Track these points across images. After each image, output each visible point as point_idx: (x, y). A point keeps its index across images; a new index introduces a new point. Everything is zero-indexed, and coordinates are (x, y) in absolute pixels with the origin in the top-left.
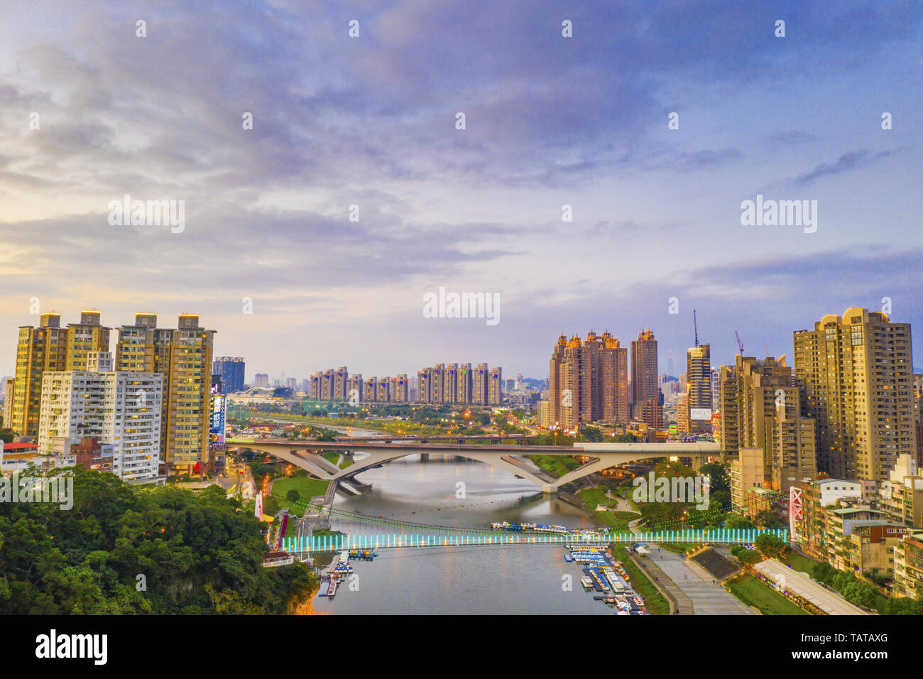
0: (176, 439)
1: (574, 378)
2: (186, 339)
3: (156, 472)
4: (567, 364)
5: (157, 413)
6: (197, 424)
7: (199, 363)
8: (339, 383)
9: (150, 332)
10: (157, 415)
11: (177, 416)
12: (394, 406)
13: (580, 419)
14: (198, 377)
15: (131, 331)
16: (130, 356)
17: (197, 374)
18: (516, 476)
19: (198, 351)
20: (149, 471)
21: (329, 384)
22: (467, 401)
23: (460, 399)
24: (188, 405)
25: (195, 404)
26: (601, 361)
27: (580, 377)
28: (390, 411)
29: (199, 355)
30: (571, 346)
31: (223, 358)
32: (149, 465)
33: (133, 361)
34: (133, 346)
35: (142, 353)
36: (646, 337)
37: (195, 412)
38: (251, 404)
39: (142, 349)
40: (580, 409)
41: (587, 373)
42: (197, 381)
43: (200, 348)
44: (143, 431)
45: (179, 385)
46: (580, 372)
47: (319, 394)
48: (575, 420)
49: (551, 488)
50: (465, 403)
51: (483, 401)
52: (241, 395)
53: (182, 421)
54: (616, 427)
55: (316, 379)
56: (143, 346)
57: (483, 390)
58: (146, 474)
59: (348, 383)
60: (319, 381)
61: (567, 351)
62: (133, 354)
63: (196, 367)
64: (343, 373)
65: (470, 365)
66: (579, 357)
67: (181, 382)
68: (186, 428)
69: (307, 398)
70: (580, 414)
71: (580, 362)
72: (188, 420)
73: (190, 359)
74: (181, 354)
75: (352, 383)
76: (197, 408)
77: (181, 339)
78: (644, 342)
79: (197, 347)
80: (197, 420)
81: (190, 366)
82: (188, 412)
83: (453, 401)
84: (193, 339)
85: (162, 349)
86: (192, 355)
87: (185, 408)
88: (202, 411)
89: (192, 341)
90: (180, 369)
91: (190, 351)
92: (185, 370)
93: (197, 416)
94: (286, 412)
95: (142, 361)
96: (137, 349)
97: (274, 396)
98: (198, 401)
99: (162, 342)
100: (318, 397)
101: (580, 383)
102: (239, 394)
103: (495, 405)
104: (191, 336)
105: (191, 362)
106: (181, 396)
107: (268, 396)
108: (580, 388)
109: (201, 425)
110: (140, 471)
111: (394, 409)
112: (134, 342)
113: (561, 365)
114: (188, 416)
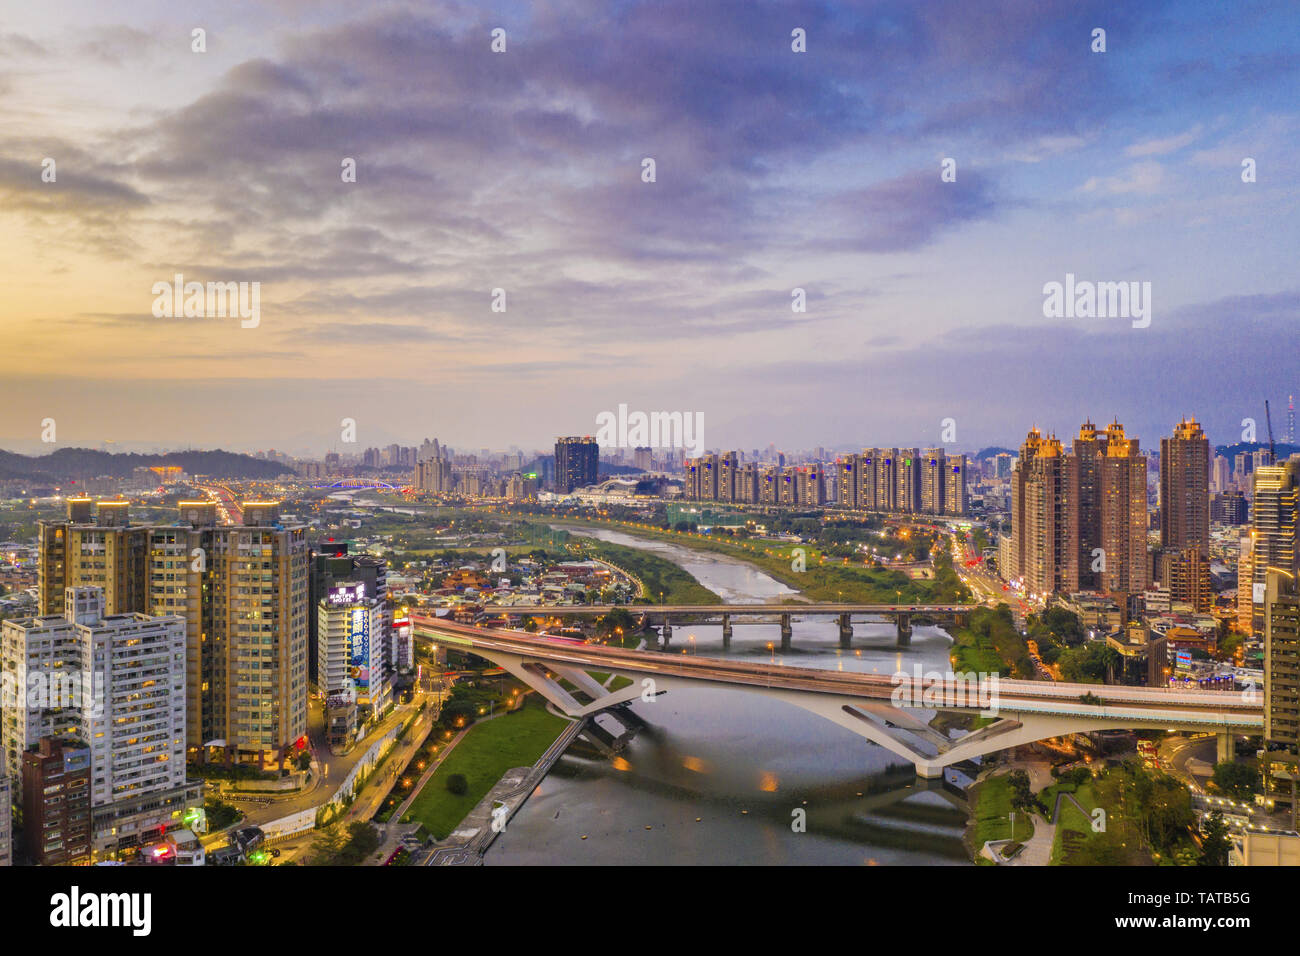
0: (239, 709)
1: (1047, 509)
2: (247, 546)
3: (182, 779)
4: (1035, 484)
5: (177, 683)
6: (268, 684)
7: (268, 585)
8: (725, 475)
9: (194, 536)
10: (178, 688)
11: (240, 671)
12: (799, 515)
13: (1058, 578)
14: (268, 609)
15: (166, 535)
16: (165, 576)
17: (265, 604)
18: (888, 723)
19: (266, 566)
20: (166, 779)
21: (711, 477)
22: (912, 507)
23: (901, 504)
24: (255, 654)
25: (265, 652)
26: (1098, 479)
27: (1058, 507)
28: (790, 523)
29: (268, 573)
30: (1045, 453)
31: (568, 439)
32: (165, 770)
33: (169, 584)
34: (170, 559)
35: (183, 571)
36: (1187, 434)
37: (266, 665)
38: (603, 506)
39: (183, 564)
40: (1058, 561)
41: (1070, 499)
42: (266, 615)
43: (269, 560)
44: (148, 717)
45: (240, 622)
46: (1057, 499)
47: (697, 491)
48: (1049, 581)
49: (929, 769)
50: (910, 509)
51: (937, 507)
52: (594, 491)
53: (248, 679)
54: (1107, 610)
55: (693, 469)
56: (183, 559)
57: (937, 492)
58: (158, 786)
59: (737, 475)
60: (697, 472)
61: (1036, 460)
62: (170, 571)
63: (266, 592)
64: (731, 461)
65: (916, 451)
66: (1057, 472)
67: (242, 618)
68: (254, 692)
69: (682, 496)
70: (1057, 570)
71: (1058, 481)
72: (256, 678)
73: (255, 579)
74: (241, 572)
75: (743, 475)
76: (268, 659)
77: (240, 546)
78: (1184, 442)
79: (264, 560)
80: (270, 679)
81: (255, 591)
82: (255, 666)
83: (892, 506)
84: (257, 546)
85: (218, 561)
86: (256, 572)
87: (252, 659)
88: (276, 664)
89: (256, 548)
90: (241, 596)
91: (254, 566)
92: (247, 597)
93: (268, 672)
94: (647, 521)
95: (183, 583)
96: (175, 564)
97: (636, 493)
98: (268, 647)
99: (218, 549)
100: (697, 495)
101: (1058, 517)
102: (590, 489)
104: (256, 541)
105: (257, 585)
106: (244, 640)
107: (627, 493)
108: (1058, 526)
109: (276, 686)
110: (149, 783)
111: (796, 520)
112: (171, 553)
113: (1027, 484)
114: (255, 672)
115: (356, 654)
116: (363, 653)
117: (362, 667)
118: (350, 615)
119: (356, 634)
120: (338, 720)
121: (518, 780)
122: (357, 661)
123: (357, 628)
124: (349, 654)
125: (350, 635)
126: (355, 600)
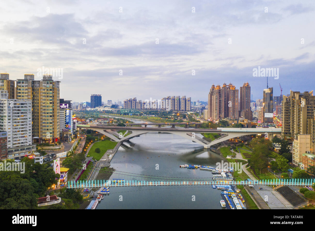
0: (43, 128)
1: (218, 101)
2: (45, 85)
3: (31, 143)
4: (215, 96)
5: (30, 117)
6: (51, 121)
7: (51, 95)
8: (133, 104)
9: (30, 82)
10: (30, 118)
11: (43, 118)
12: (152, 111)
13: (220, 117)
14: (51, 101)
15: (21, 81)
16: (21, 93)
17: (50, 100)
18: (193, 141)
19: (51, 90)
20: (27, 142)
21: (130, 103)
22: (178, 109)
23: (176, 109)
24: (48, 113)
25: (50, 113)
26: (228, 94)
27: (220, 101)
28: (151, 113)
29: (51, 92)
30: (216, 89)
31: (94, 95)
32: (26, 140)
33: (23, 95)
34: (23, 88)
35: (27, 91)
36: (246, 85)
37: (51, 116)
38: (104, 111)
39: (27, 89)
40: (220, 113)
41: (223, 99)
42: (51, 103)
43: (52, 88)
44: (22, 125)
45: (43, 105)
46: (220, 99)
47: (127, 107)
48: (218, 117)
49: (207, 146)
50: (178, 110)
51: (184, 109)
52: (100, 108)
53: (45, 120)
54: (234, 120)
55: (126, 102)
56: (27, 88)
57: (184, 106)
58: (25, 144)
59: (137, 103)
60: (127, 103)
61: (215, 91)
62: (23, 91)
63: (51, 97)
64: (135, 100)
65: (179, 96)
66: (220, 93)
67: (44, 104)
68: (47, 123)
69: (123, 108)
70: (220, 115)
71: (220, 95)
72: (48, 120)
73: (48, 94)
74: (43, 91)
75: (138, 103)
76: (51, 115)
77: (43, 85)
78: (246, 87)
79: (50, 88)
80: (52, 120)
81: (48, 96)
82: (48, 116)
83: (174, 109)
84: (48, 85)
85: (36, 89)
86: (48, 92)
87: (46, 115)
88: (54, 116)
89: (48, 86)
90: (44, 98)
91: (47, 90)
92: (45, 98)
93: (51, 118)
94: (115, 113)
95: (27, 95)
96: (24, 89)
97: (111, 108)
98: (51, 111)
99: (36, 86)
100: (127, 108)
101: (220, 103)
102: (100, 107)
103: (188, 111)
104: (48, 83)
105: (48, 95)
106: (44, 110)
107: (109, 108)
108: (220, 105)
109: (53, 122)
110: (22, 143)
111: (152, 112)
112: (23, 86)
113: (213, 96)
114: (48, 118)
115: (67, 121)
116: (69, 121)
117: (69, 125)
118: (66, 111)
119: (67, 116)
120: (66, 135)
121: (111, 151)
122: (67, 123)
123: (68, 114)
124: (65, 121)
125: (66, 116)
126: (66, 107)
